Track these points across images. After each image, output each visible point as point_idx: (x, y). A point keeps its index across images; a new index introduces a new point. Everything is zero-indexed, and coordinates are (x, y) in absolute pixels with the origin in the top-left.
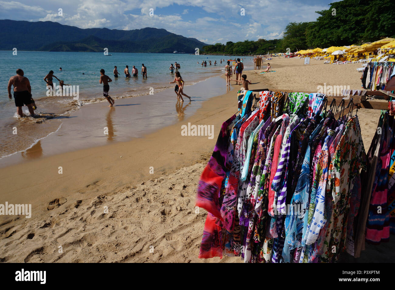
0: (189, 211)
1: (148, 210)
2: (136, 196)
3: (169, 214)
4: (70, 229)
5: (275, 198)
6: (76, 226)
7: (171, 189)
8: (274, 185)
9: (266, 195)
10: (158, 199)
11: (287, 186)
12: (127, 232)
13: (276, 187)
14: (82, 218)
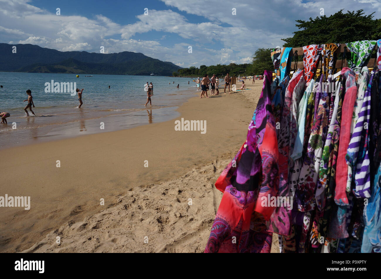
0: (190, 217)
1: (140, 217)
2: (124, 203)
3: (166, 222)
4: (40, 245)
5: (350, 177)
6: (49, 240)
7: (164, 194)
8: (351, 155)
9: (332, 175)
10: (150, 205)
11: (370, 157)
12: (116, 245)
13: (354, 159)
14: (57, 230)
